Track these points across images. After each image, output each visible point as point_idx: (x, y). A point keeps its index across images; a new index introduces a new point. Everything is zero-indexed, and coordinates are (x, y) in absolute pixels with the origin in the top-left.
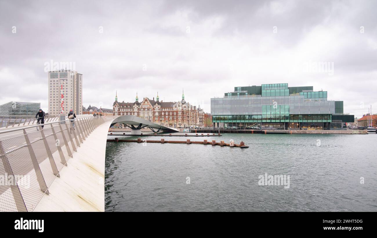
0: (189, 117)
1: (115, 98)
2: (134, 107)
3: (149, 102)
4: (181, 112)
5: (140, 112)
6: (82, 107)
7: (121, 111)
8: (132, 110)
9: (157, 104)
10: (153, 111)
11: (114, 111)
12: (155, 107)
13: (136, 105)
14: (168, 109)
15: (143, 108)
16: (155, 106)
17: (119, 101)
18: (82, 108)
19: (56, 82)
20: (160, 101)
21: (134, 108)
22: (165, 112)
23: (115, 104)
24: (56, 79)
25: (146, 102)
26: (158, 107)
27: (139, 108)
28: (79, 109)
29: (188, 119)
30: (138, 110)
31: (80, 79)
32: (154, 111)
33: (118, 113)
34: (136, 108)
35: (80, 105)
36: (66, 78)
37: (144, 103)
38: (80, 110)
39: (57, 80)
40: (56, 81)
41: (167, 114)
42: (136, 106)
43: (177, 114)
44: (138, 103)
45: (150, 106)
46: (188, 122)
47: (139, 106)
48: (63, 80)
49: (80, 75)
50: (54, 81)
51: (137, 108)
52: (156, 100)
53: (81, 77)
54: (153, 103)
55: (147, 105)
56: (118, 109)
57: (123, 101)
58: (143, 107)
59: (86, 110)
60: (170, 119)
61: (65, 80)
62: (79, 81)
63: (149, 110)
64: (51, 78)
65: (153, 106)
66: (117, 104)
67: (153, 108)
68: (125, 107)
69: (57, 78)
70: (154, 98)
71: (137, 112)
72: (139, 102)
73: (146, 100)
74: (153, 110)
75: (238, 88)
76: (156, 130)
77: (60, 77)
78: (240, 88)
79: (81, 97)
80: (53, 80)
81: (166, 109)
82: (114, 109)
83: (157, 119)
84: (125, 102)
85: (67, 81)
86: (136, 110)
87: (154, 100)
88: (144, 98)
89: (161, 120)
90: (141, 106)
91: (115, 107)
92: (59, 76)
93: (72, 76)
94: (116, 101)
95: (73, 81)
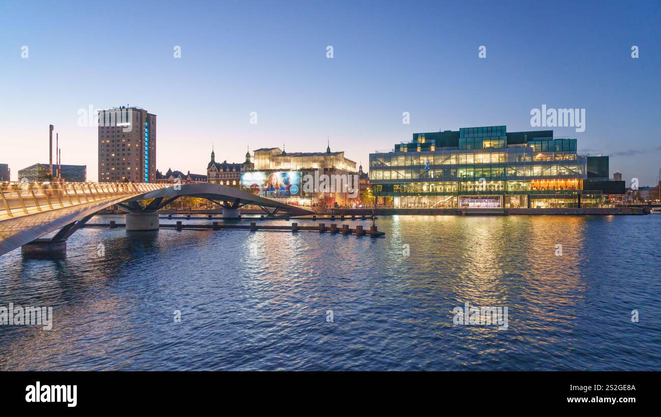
1: (210, 155)
6: (156, 171)
7: (220, 178)
8: (239, 175)
11: (209, 177)
13: (245, 167)
19: (110, 130)
23: (210, 165)
31: (153, 124)
35: (153, 168)
44: (249, 165)
49: (151, 116)
50: (108, 127)
53: (153, 119)
56: (215, 175)
57: (225, 161)
59: (162, 177)
62: (150, 126)
68: (228, 170)
75: (419, 136)
78: (423, 135)
82: (209, 174)
91: (211, 171)
93: (137, 119)
94: (213, 161)
95: (139, 127)
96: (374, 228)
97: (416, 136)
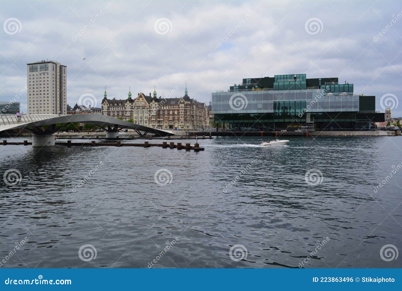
0: (195, 117)
1: (104, 94)
2: (126, 104)
3: (144, 99)
4: (184, 110)
5: (133, 111)
6: (66, 105)
7: (110, 110)
8: (124, 108)
9: (154, 101)
10: (149, 110)
11: (103, 110)
12: (152, 105)
13: (128, 102)
14: (167, 107)
15: (137, 107)
16: (151, 103)
17: (108, 98)
18: (66, 107)
19: (35, 77)
20: (158, 97)
21: (126, 106)
22: (164, 111)
23: (103, 101)
24: (35, 73)
25: (141, 99)
26: (156, 105)
27: (132, 107)
28: (63, 108)
29: (193, 119)
30: (131, 109)
31: (64, 73)
32: (151, 109)
33: (107, 112)
34: (128, 106)
35: (63, 103)
36: (47, 72)
37: (138, 100)
38: (64, 110)
39: (37, 74)
40: (35, 75)
41: (166, 112)
42: (128, 105)
43: (178, 113)
44: (131, 101)
45: (146, 103)
46: (193, 123)
47: (132, 104)
48: (44, 74)
49: (63, 67)
50: (33, 75)
51: (130, 106)
52: (152, 96)
53: (64, 69)
54: (149, 99)
55: (143, 102)
56: (107, 108)
57: (114, 98)
58: (137, 105)
59: (71, 110)
60: (169, 119)
61: (46, 74)
62: (62, 74)
63: (144, 108)
64: (30, 71)
65: (149, 104)
66: (106, 102)
67: (149, 106)
68: (116, 105)
69: (37, 71)
70: (150, 94)
71: (130, 111)
72: (133, 98)
73: (141, 96)
74: (149, 108)
75: (247, 80)
76: (143, 133)
77: (41, 71)
78: (250, 80)
79: (65, 94)
80: (32, 73)
81: (165, 107)
82: (102, 107)
83: (154, 119)
84: (116, 99)
85: (48, 74)
86: (128, 109)
87: (150, 96)
88: (139, 94)
89: (159, 121)
90: (134, 103)
91: (104, 105)
92: (39, 69)
93: (53, 70)
94: (105, 98)
95: (55, 75)
96: (197, 145)
97: (245, 81)
